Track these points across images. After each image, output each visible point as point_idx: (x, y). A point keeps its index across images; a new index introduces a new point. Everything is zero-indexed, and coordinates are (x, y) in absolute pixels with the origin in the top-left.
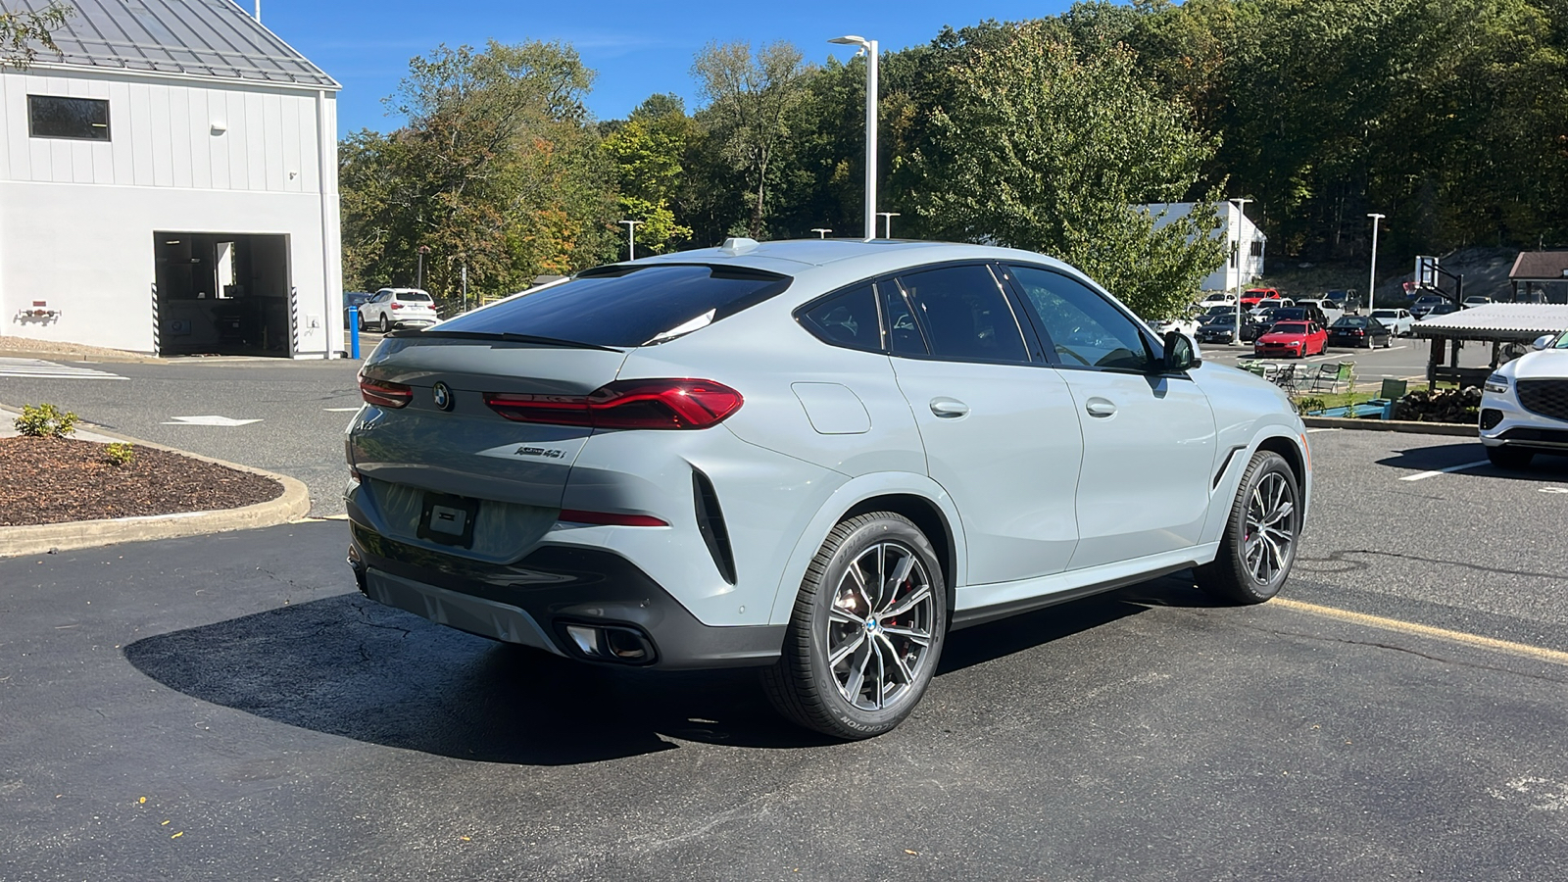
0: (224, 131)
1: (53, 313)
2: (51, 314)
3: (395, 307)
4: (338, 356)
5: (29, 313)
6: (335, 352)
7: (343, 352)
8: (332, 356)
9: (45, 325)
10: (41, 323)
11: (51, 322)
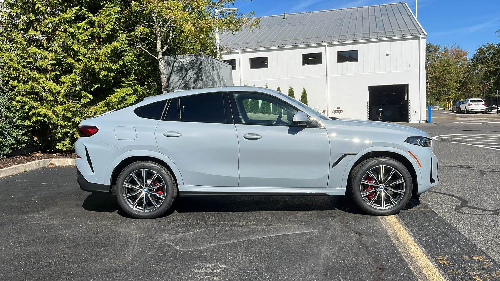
0: (389, 54)
1: (341, 110)
2: (341, 111)
3: (469, 105)
4: (424, 122)
5: (336, 111)
6: (423, 121)
7: (426, 120)
8: (421, 122)
9: (340, 114)
10: (339, 113)
11: (341, 113)
